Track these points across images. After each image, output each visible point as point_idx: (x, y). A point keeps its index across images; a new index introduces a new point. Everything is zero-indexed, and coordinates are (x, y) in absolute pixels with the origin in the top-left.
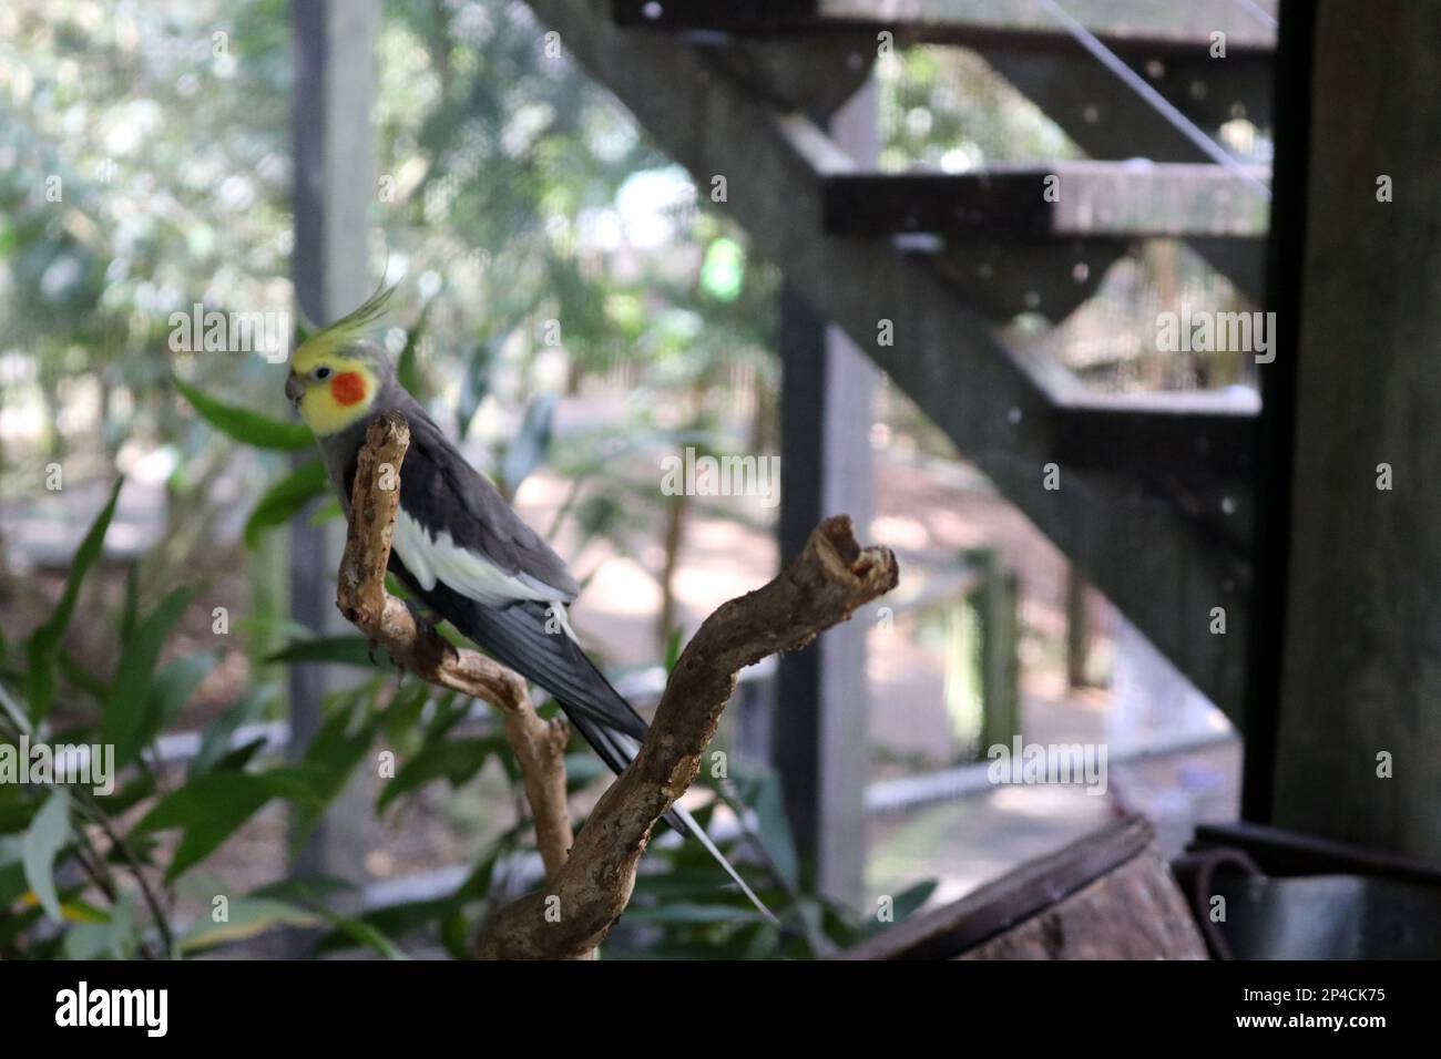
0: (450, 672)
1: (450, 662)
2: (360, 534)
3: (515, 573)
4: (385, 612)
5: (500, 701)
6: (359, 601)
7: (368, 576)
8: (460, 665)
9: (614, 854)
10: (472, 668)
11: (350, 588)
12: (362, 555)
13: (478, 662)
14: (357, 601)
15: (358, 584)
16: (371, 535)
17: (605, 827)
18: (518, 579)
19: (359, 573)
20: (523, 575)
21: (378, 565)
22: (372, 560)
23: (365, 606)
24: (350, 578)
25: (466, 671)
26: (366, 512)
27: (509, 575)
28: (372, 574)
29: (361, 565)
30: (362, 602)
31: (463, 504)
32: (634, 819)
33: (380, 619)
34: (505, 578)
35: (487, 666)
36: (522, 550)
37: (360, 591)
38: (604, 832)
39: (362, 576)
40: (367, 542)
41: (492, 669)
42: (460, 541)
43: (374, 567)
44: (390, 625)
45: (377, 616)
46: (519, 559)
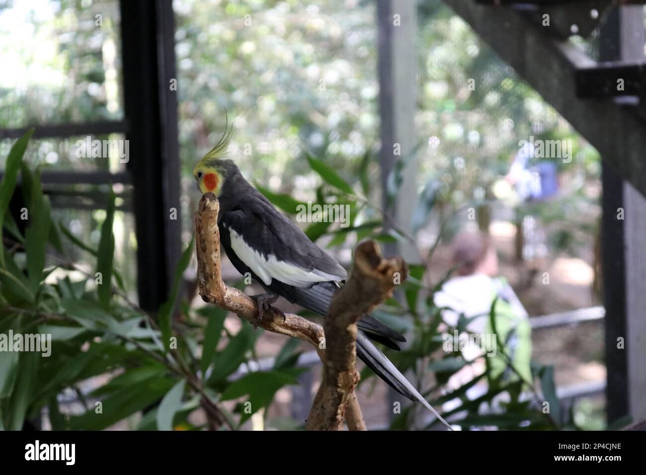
0: (281, 326)
1: (278, 320)
2: (201, 257)
3: (311, 270)
4: (226, 296)
5: (310, 339)
6: (208, 292)
7: (210, 279)
8: (286, 322)
9: (325, 423)
10: (293, 323)
11: (202, 285)
12: (204, 268)
13: (297, 321)
14: (207, 291)
15: (205, 283)
16: (206, 257)
17: (318, 409)
18: (313, 273)
19: (205, 278)
20: (315, 270)
21: (214, 273)
22: (210, 270)
23: (212, 294)
24: (201, 280)
25: (290, 325)
26: (202, 246)
27: (308, 272)
28: (212, 277)
29: (205, 273)
30: (210, 292)
31: (280, 240)
32: (329, 405)
33: (223, 300)
34: (306, 273)
35: (302, 322)
36: (313, 258)
37: (208, 286)
38: (318, 412)
39: (206, 278)
40: (205, 261)
41: (305, 323)
42: (279, 258)
43: (211, 274)
44: (232, 303)
45: (221, 299)
46: (312, 262)
